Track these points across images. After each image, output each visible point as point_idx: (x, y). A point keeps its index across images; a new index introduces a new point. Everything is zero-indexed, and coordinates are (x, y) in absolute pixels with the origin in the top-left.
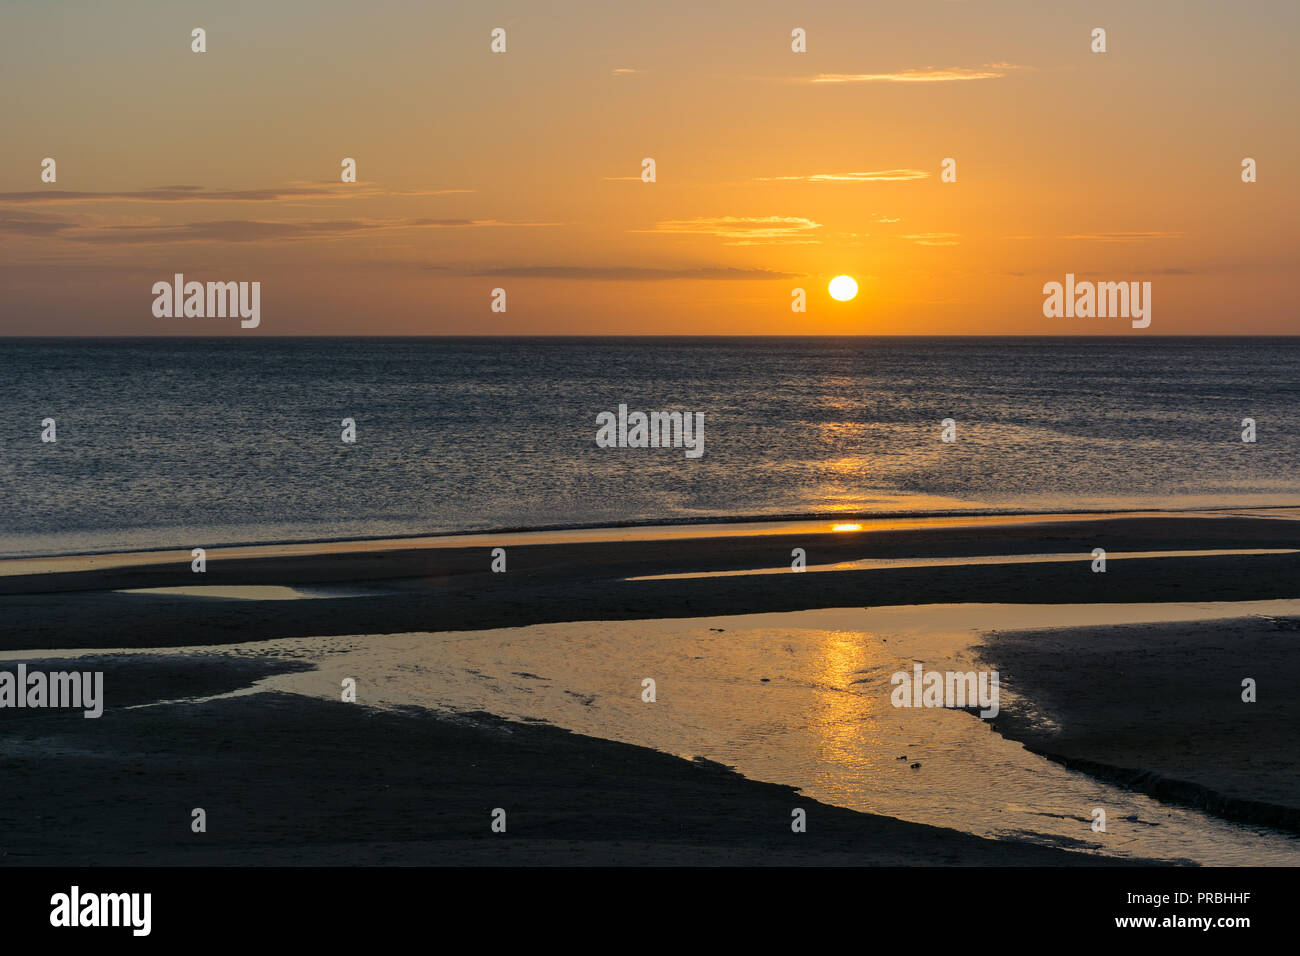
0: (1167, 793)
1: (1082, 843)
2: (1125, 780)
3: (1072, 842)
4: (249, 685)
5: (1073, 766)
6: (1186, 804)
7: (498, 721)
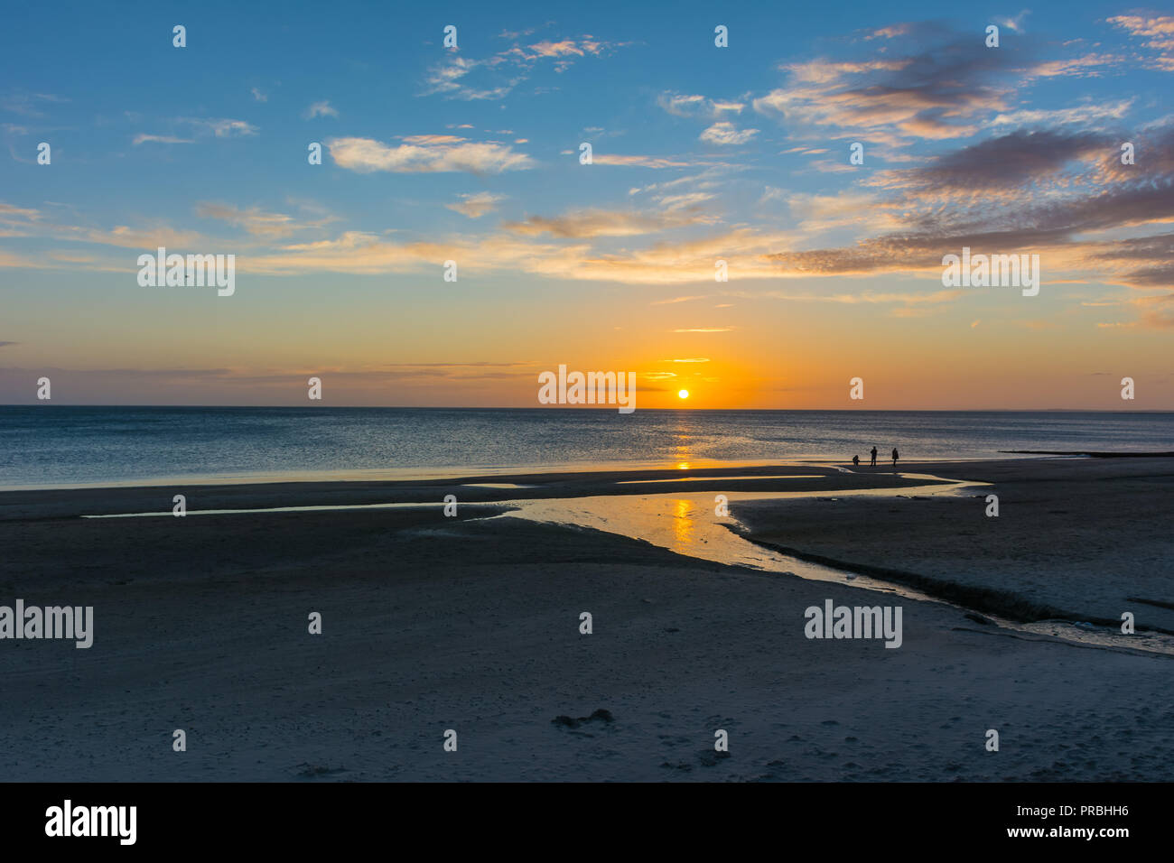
0: (784, 551)
1: (757, 567)
2: (771, 547)
3: (754, 566)
4: (501, 514)
5: (755, 542)
6: (790, 555)
7: (577, 526)
